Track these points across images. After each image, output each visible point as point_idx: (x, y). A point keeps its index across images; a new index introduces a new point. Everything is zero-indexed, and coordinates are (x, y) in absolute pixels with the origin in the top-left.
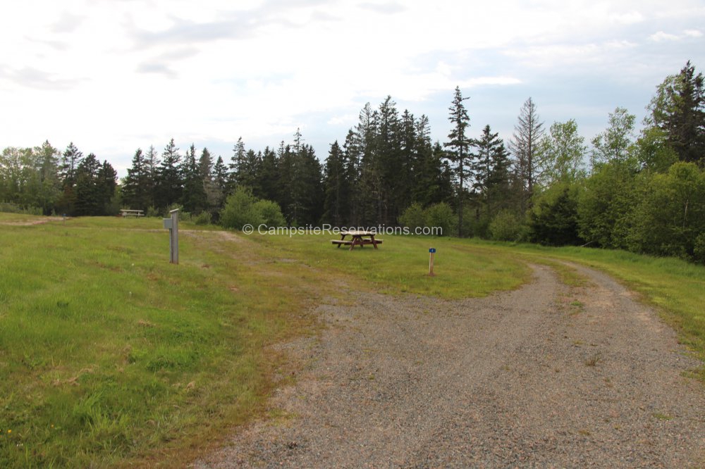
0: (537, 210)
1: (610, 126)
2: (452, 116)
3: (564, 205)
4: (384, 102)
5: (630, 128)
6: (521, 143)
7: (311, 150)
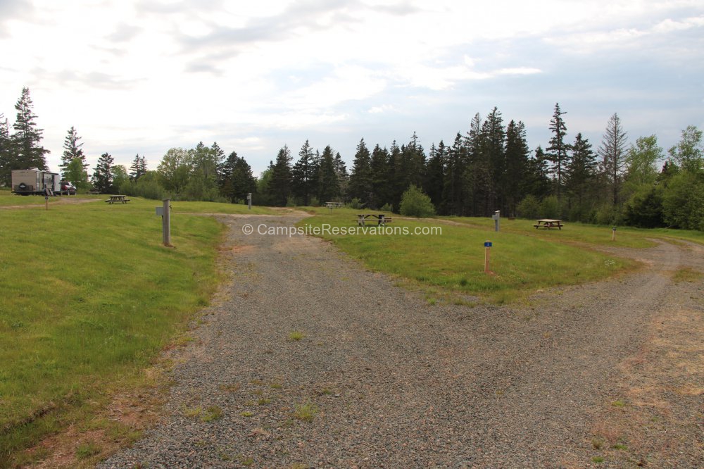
0: (631, 202)
1: (683, 139)
2: (552, 127)
3: (652, 200)
4: (492, 112)
5: (698, 140)
6: (608, 148)
7: (420, 148)
